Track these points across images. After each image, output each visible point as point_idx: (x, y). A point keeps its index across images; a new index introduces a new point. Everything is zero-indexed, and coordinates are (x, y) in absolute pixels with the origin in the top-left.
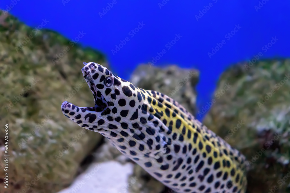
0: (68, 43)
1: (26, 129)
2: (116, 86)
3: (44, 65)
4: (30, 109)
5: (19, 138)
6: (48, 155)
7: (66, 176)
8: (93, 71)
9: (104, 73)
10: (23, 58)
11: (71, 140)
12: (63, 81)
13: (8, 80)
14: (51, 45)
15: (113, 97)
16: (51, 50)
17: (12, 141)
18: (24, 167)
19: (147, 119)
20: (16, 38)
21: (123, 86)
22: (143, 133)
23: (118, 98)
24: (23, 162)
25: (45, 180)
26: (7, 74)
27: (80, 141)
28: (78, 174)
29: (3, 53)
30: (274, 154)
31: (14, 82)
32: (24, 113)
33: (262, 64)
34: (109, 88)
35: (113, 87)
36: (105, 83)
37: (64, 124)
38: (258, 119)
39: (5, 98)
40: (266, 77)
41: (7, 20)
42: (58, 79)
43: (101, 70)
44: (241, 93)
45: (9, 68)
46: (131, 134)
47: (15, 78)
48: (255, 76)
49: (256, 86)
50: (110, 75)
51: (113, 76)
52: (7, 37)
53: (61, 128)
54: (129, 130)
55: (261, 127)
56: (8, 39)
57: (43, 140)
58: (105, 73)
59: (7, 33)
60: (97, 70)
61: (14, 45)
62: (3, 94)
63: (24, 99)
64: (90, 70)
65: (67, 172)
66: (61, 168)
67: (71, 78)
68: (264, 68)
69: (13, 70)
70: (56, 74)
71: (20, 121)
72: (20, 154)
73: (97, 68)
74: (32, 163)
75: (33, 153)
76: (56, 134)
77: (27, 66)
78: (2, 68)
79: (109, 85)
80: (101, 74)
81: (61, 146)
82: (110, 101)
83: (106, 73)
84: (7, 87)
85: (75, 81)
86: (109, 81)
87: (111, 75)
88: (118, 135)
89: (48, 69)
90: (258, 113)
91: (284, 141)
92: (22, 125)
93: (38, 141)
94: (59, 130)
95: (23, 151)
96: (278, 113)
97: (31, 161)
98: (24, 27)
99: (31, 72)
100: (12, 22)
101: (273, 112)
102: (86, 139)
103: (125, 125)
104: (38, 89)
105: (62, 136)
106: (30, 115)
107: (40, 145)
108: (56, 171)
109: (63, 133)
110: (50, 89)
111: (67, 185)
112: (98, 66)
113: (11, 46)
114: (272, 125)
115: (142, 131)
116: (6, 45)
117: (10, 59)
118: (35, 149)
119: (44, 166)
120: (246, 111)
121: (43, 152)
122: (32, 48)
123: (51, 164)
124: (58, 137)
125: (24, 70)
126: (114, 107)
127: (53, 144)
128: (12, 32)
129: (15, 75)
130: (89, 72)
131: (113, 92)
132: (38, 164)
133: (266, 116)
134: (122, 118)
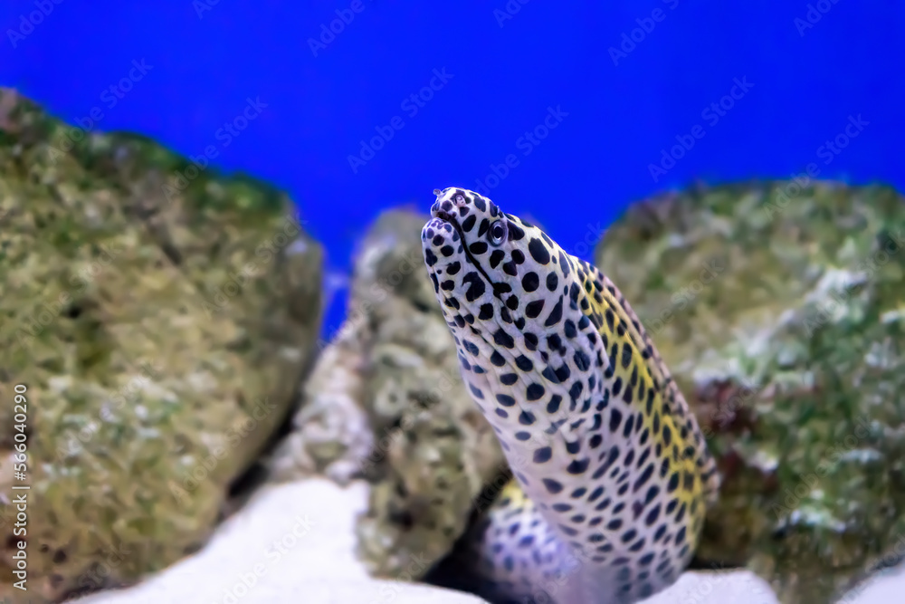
0: (181, 168)
1: (77, 403)
2: (514, 242)
3: (120, 230)
4: (87, 349)
5: (60, 428)
6: (137, 470)
7: (191, 524)
8: (463, 210)
9: (487, 214)
10: (61, 213)
11: (200, 426)
12: (170, 272)
13: (24, 275)
14: (135, 175)
15: (510, 270)
16: (137, 188)
17: (42, 436)
18: (79, 505)
19: (577, 326)
20: (41, 160)
21: (529, 241)
22: (567, 363)
23: (522, 270)
24: (74, 492)
25: (133, 536)
26: (20, 259)
27: (224, 429)
28: (220, 518)
29: (9, 203)
30: (739, 446)
31: (42, 280)
32: (70, 361)
33: (712, 199)
34: (499, 248)
35: (508, 246)
36: (489, 239)
37: (178, 384)
38: (699, 352)
39: (16, 323)
40: (720, 237)
41: (15, 115)
42: (159, 265)
43: (480, 205)
44: (655, 283)
45: (24, 243)
46: (540, 366)
47: (44, 269)
48: (694, 235)
49: (695, 261)
50: (498, 217)
51: (505, 219)
52: (18, 161)
53: (171, 397)
54: (539, 354)
55: (703, 374)
56: (20, 166)
57: (123, 432)
58: (489, 213)
59: (17, 150)
60: (471, 206)
61: (37, 179)
62: (12, 314)
63: (67, 324)
64: (455, 209)
65: (190, 513)
66: (174, 502)
67: (193, 261)
68: (716, 210)
69: (36, 248)
70: (152, 251)
71: (60, 383)
72: (64, 471)
73: (472, 202)
74: (98, 493)
75: (97, 465)
76: (159, 412)
77: (74, 236)
78: (6, 244)
79: (497, 240)
80: (480, 216)
81: (172, 446)
82: (500, 281)
83: (491, 211)
84: (23, 293)
85: (203, 268)
86: (499, 233)
87: (501, 216)
88: (509, 364)
89: (130, 239)
90: (699, 337)
91: (763, 409)
92: (65, 394)
93: (111, 434)
94: (164, 403)
95: (72, 461)
96: (751, 334)
97: (92, 488)
98: (61, 131)
99: (85, 250)
100: (28, 119)
101: (737, 331)
102: (240, 423)
103: (531, 340)
104: (106, 296)
105: (174, 418)
106: (87, 364)
107: (115, 444)
108: (160, 510)
109: (176, 408)
110: (136, 293)
111: (193, 548)
112: (472, 198)
113: (30, 185)
114: (733, 367)
115: (565, 357)
116: (15, 181)
117: (27, 219)
118: (101, 456)
119: (129, 500)
120: (668, 331)
121: (124, 464)
122: (84, 186)
123: (147, 494)
124: (164, 421)
125: (65, 245)
126: (510, 294)
127: (150, 441)
128: (27, 147)
129: (43, 261)
130: (454, 214)
131: (508, 258)
132: (113, 495)
133: (720, 342)
134: (528, 321)
